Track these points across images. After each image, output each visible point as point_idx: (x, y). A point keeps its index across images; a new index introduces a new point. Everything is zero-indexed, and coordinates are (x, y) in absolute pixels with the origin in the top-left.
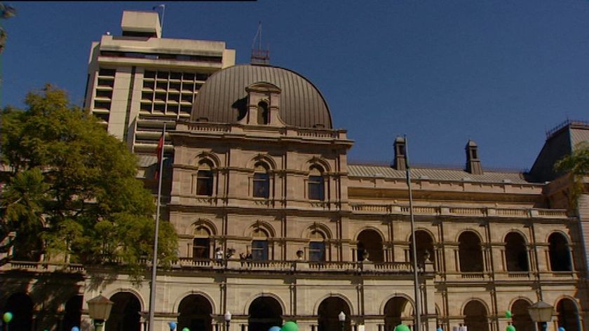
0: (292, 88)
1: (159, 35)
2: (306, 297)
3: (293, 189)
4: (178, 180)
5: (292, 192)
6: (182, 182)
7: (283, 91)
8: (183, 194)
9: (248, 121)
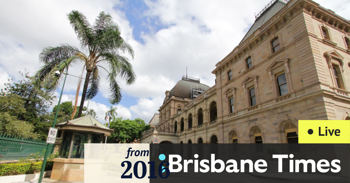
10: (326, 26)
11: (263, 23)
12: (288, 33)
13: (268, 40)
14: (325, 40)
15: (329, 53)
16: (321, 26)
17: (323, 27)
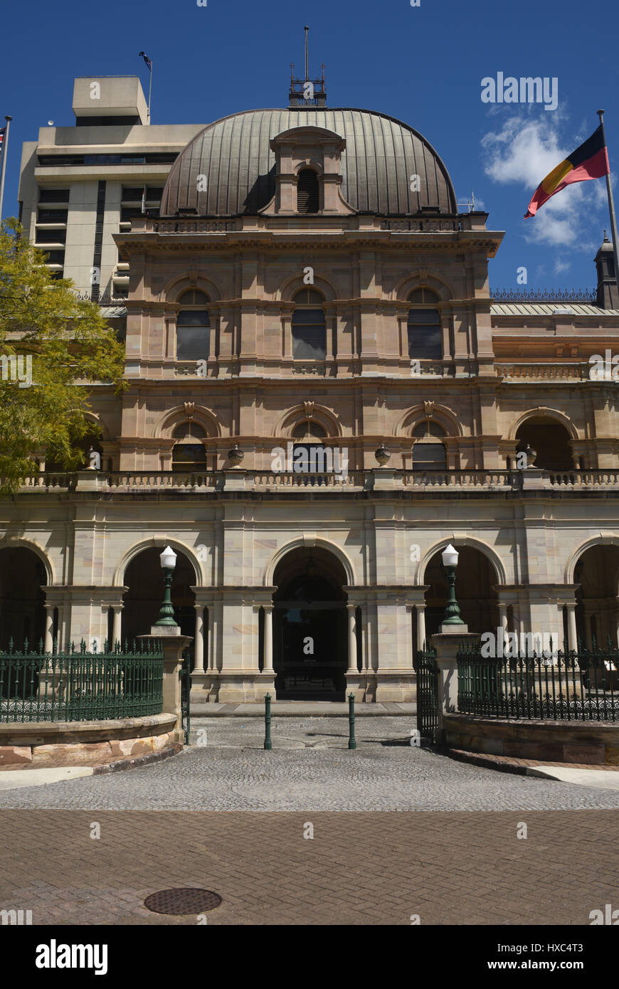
0: (369, 138)
1: (145, 120)
2: (396, 545)
3: (376, 337)
4: (137, 332)
5: (373, 343)
6: (145, 335)
7: (350, 144)
8: (149, 357)
9: (278, 207)
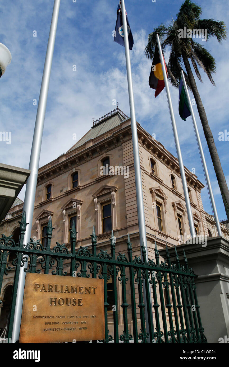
10: (154, 159)
11: (99, 135)
12: (119, 156)
13: (99, 157)
14: (152, 174)
15: (154, 189)
16: (150, 157)
17: (151, 159)
